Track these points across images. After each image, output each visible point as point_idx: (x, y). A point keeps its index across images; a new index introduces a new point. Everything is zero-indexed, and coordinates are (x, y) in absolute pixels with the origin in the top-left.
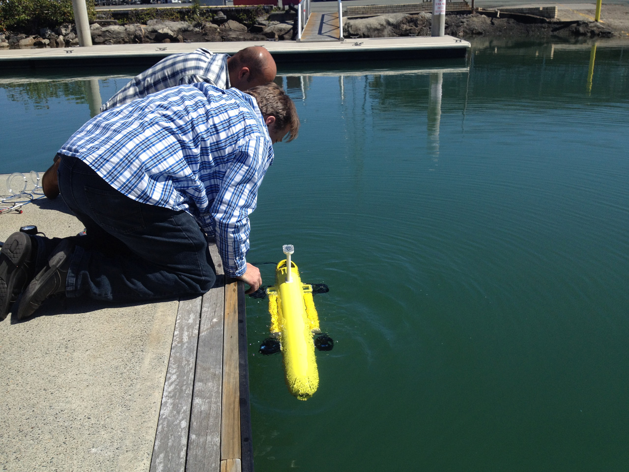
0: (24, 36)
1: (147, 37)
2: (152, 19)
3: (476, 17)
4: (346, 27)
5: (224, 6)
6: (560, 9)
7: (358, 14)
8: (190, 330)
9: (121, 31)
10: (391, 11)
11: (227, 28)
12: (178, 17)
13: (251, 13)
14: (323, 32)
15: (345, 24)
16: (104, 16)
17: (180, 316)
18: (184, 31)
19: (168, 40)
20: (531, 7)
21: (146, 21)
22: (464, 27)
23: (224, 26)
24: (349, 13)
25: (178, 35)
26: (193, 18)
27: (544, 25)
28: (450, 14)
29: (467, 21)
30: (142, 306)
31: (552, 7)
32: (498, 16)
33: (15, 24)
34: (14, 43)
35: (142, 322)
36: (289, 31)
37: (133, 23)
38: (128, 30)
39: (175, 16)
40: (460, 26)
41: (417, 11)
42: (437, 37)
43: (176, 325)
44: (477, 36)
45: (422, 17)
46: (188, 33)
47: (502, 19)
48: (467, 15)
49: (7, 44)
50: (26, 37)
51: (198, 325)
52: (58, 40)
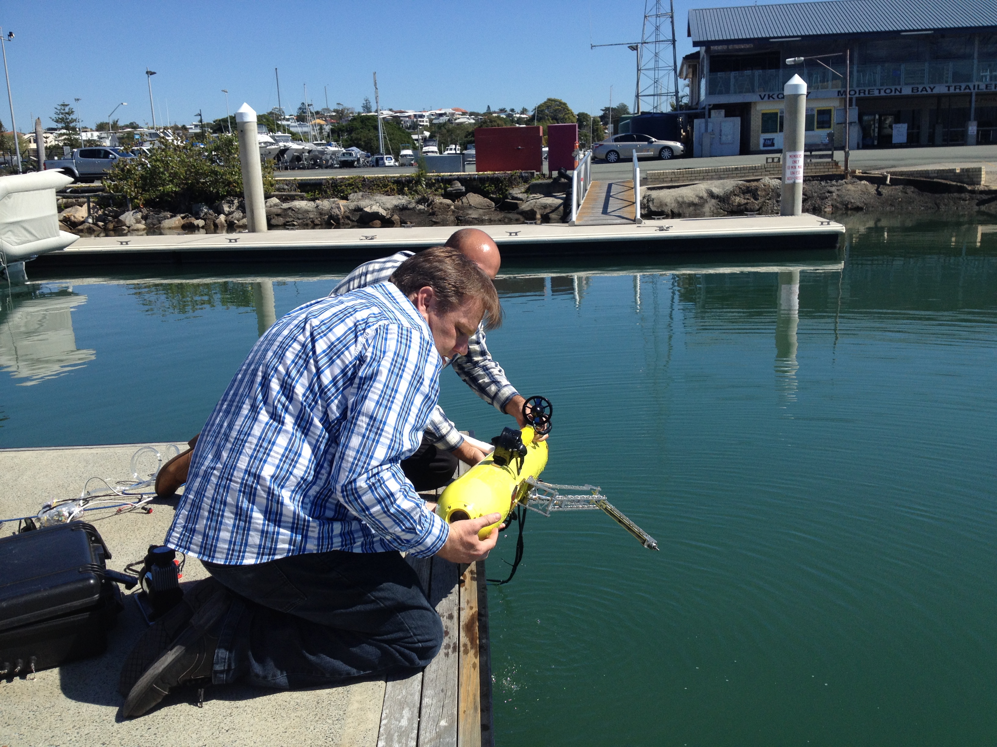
0: (168, 214)
1: (348, 218)
2: (356, 192)
3: (852, 183)
4: (645, 201)
5: (462, 173)
6: (989, 170)
7: (664, 182)
8: (404, 741)
9: (311, 209)
10: (715, 177)
11: (465, 204)
12: (394, 190)
13: (502, 182)
14: (609, 210)
15: (644, 198)
16: (286, 187)
17: (387, 711)
18: (402, 209)
19: (378, 222)
20: (941, 168)
21: (347, 195)
22: (832, 200)
23: (460, 202)
24: (650, 180)
25: (392, 216)
26: (416, 191)
27: (963, 195)
28: (809, 180)
29: (838, 190)
30: (328, 691)
31: (976, 168)
32: (888, 182)
33: (157, 197)
34: (154, 225)
35: (328, 720)
36: (557, 208)
37: (328, 197)
38: (320, 207)
39: (391, 188)
40: (827, 198)
41: (757, 176)
42: (790, 217)
43: (381, 729)
44: (854, 212)
45: (764, 185)
46: (407, 212)
47: (894, 187)
48: (837, 182)
49: (144, 227)
50: (172, 217)
51: (416, 732)
52: (217, 221)
